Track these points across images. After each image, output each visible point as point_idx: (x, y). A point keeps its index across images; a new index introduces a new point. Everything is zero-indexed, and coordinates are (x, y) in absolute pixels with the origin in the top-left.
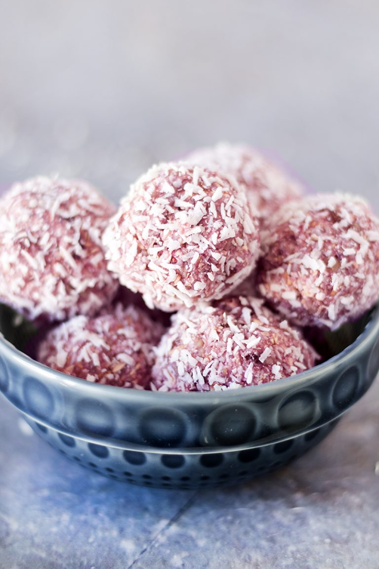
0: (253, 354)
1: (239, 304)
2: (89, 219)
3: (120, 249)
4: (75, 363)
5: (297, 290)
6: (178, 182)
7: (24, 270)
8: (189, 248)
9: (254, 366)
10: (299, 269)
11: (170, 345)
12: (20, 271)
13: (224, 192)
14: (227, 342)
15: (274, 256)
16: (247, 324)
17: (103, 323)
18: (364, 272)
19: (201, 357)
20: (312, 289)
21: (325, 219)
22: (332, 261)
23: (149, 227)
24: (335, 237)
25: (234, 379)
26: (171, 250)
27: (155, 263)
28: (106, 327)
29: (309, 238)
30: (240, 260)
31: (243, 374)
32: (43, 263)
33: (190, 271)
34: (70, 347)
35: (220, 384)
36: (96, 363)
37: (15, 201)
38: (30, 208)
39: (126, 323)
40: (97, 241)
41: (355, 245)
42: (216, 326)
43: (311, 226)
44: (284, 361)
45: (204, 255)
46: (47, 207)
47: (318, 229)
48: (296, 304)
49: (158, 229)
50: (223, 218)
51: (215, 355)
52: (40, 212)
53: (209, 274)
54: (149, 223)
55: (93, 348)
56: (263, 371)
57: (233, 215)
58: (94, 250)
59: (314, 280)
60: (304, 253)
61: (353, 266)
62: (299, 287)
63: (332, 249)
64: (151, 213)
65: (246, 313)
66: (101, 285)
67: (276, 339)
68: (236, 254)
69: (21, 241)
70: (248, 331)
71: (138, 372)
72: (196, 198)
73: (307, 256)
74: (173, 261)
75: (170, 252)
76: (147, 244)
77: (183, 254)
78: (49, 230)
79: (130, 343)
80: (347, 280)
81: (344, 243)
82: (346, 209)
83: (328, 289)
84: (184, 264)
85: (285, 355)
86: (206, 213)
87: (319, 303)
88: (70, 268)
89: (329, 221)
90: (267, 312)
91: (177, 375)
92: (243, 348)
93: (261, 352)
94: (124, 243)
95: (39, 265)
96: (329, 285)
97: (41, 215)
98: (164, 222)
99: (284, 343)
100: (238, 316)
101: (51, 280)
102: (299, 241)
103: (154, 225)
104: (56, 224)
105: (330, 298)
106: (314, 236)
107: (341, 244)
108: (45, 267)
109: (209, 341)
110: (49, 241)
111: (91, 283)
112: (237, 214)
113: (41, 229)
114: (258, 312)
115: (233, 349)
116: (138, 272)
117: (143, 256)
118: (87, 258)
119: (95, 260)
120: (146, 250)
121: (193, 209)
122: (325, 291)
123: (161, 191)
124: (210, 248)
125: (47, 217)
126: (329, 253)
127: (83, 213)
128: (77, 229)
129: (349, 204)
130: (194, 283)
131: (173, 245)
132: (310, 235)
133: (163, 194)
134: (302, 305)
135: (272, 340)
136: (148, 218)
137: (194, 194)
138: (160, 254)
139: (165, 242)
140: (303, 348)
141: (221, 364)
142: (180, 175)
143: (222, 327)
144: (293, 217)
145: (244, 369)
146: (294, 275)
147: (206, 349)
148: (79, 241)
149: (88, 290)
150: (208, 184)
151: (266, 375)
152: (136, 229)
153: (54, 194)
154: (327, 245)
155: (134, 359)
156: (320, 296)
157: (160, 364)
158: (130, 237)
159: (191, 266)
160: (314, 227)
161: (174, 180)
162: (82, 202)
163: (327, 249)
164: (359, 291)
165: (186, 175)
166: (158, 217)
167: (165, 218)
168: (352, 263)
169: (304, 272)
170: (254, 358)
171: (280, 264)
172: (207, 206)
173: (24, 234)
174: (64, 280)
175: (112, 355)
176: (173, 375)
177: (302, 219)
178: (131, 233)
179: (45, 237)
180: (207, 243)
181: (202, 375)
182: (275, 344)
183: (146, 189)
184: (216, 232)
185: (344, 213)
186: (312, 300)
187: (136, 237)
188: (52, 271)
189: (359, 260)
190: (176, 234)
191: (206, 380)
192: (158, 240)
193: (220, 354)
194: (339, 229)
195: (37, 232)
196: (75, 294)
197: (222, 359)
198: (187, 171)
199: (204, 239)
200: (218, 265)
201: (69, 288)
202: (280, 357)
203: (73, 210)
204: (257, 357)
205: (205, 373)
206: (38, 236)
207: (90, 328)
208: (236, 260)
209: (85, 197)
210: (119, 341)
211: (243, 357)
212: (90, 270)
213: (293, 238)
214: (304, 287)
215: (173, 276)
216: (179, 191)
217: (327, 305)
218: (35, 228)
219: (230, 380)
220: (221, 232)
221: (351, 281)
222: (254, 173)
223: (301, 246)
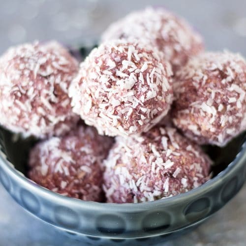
0: (169, 172)
1: (160, 134)
2: (59, 77)
3: (80, 102)
4: (53, 174)
5: (198, 125)
6: (118, 59)
7: (18, 111)
8: (126, 105)
9: (170, 180)
10: (199, 112)
11: (115, 162)
12: (15, 112)
13: (149, 64)
14: (151, 164)
15: (182, 101)
16: (165, 150)
17: (71, 142)
18: (242, 112)
19: (135, 173)
20: (208, 126)
21: (216, 77)
22: (221, 107)
23: (99, 90)
24: (223, 89)
25: (156, 188)
26: (114, 106)
27: (103, 113)
28: (73, 145)
29: (206, 91)
30: (160, 109)
31: (162, 186)
32: (30, 107)
33: (126, 120)
34: (50, 161)
35: (147, 191)
36: (67, 173)
37: (10, 64)
38: (20, 70)
39: (86, 141)
40: (66, 91)
41: (236, 95)
42: (144, 152)
43: (207, 82)
44: (189, 174)
45: (135, 110)
46: (32, 68)
47: (212, 84)
48: (198, 133)
49: (105, 92)
50: (148, 84)
51: (144, 173)
52: (27, 73)
53: (139, 121)
54: (99, 87)
55: (65, 163)
56: (175, 182)
57: (155, 81)
58: (63, 97)
59: (209, 120)
60: (202, 101)
61: (235, 109)
62: (199, 123)
63: (221, 99)
64: (100, 80)
65: (164, 140)
66: (69, 118)
67: (184, 160)
68: (157, 106)
69: (15, 92)
70: (165, 156)
71: (95, 177)
72: (130, 70)
73: (204, 103)
74: (115, 113)
75: (114, 108)
76: (98, 101)
77: (122, 109)
78: (33, 85)
79: (89, 158)
80: (231, 119)
81: (229, 94)
82: (231, 67)
83: (218, 125)
84: (123, 115)
85: (190, 170)
86: (137, 81)
87: (212, 134)
88: (48, 110)
89: (219, 78)
90: (178, 138)
91: (119, 183)
92: (162, 168)
93: (174, 171)
94: (83, 99)
95: (27, 108)
96: (219, 123)
97: (28, 75)
98: (109, 87)
99: (189, 162)
100: (159, 143)
101: (36, 118)
102: (199, 93)
103: (102, 89)
104: (38, 80)
105: (220, 130)
106: (209, 89)
107: (227, 94)
108: (32, 110)
109: (140, 163)
110: (34, 92)
111: (62, 118)
112: (157, 79)
113: (28, 84)
114: (172, 139)
115: (156, 169)
116: (93, 118)
117: (96, 108)
118: (60, 102)
119: (64, 104)
120: (98, 105)
121: (128, 78)
122: (217, 126)
123: (107, 65)
124: (139, 104)
125: (32, 76)
126: (219, 101)
127: (56, 72)
128: (52, 84)
129: (233, 64)
130: (130, 127)
131: (115, 103)
132: (206, 88)
133: (108, 67)
134: (201, 134)
135: (181, 162)
136: (98, 84)
137: (129, 67)
138: (107, 108)
139: (110, 100)
140: (202, 162)
141: (148, 178)
142: (119, 53)
143: (148, 154)
144: (195, 75)
145: (163, 182)
146: (196, 115)
147: (138, 168)
148: (54, 93)
149: (60, 122)
150: (138, 59)
151: (177, 185)
152: (90, 90)
153: (36, 58)
154: (217, 95)
155: (92, 169)
156: (213, 130)
157: (109, 173)
158: (87, 96)
159: (127, 117)
160: (209, 83)
161: (115, 57)
162: (55, 64)
163: (218, 99)
164: (239, 124)
165: (124, 53)
166: (105, 84)
167: (110, 84)
168: (234, 107)
169: (202, 114)
170: (170, 175)
171: (187, 107)
172: (138, 76)
173: (16, 89)
174: (45, 118)
175: (77, 167)
176: (117, 182)
177: (201, 77)
178: (87, 93)
179: (31, 90)
180: (138, 101)
181: (136, 184)
182: (183, 164)
183: (97, 62)
184: (143, 94)
185: (229, 72)
186: (208, 132)
187: (90, 95)
188: (36, 112)
189: (239, 105)
190: (117, 95)
191: (138, 188)
192: (105, 99)
193: (148, 172)
194: (226, 84)
195: (26, 86)
196: (52, 125)
197: (149, 175)
198: (124, 50)
199: (136, 99)
200: (145, 115)
201: (48, 122)
202: (186, 172)
203: (49, 70)
204: (171, 175)
205: (138, 184)
206: (26, 89)
207: (63, 148)
208: (157, 109)
209: (57, 60)
210: (82, 157)
211: (163, 174)
212: (61, 110)
213: (195, 91)
214: (203, 124)
215: (115, 122)
216: (119, 65)
217: (218, 135)
218: (24, 84)
219: (154, 189)
220: (147, 94)
221: (233, 119)
222: (169, 32)
223: (200, 97)
